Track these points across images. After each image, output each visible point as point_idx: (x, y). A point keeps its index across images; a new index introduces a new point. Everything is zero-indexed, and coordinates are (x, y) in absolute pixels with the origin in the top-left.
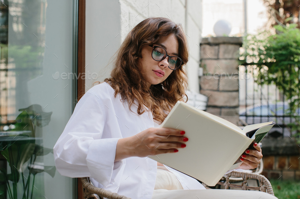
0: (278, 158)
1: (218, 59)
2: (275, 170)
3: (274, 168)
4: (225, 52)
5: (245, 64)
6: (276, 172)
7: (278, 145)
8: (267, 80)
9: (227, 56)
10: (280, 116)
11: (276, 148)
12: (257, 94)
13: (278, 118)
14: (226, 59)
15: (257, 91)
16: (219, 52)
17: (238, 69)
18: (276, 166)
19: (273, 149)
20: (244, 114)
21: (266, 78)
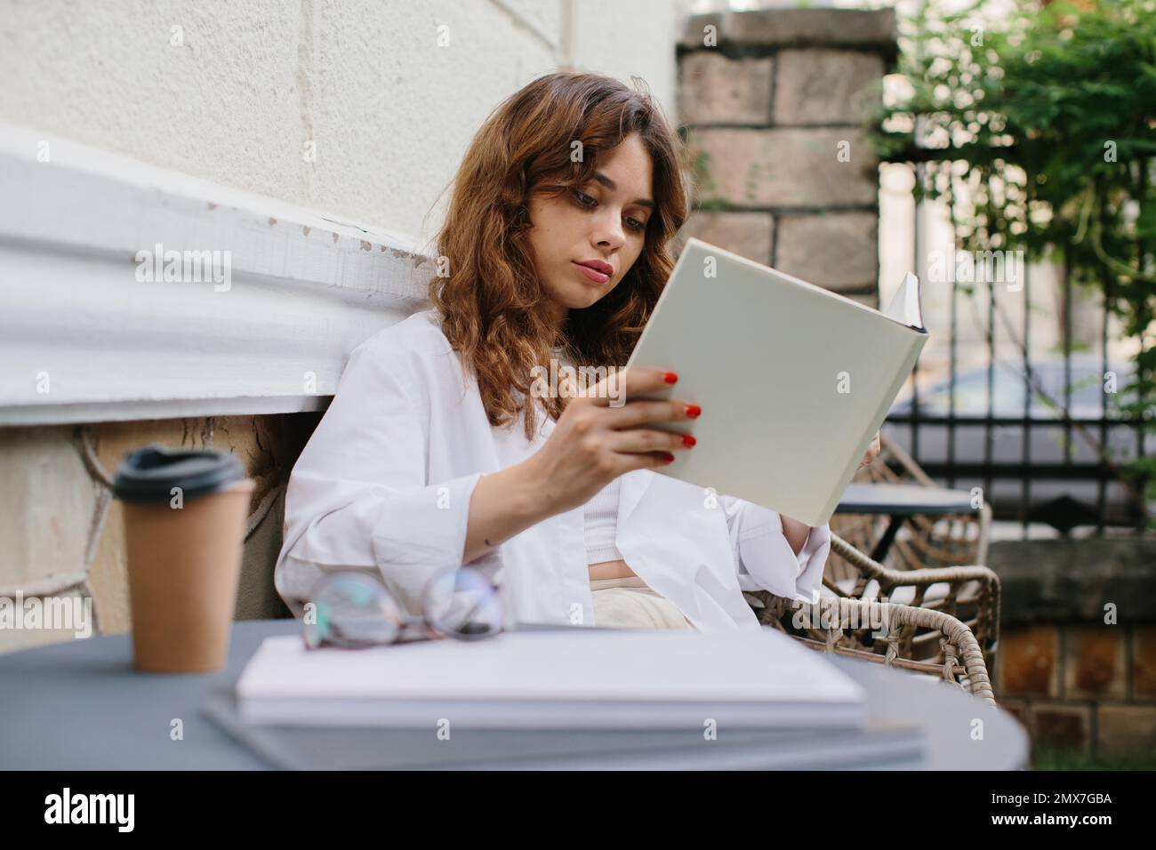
0: (1074, 640)
1: (769, 126)
2: (1060, 700)
3: (1054, 690)
4: (805, 92)
5: (909, 152)
6: (1064, 709)
7: (1077, 574)
8: (1020, 238)
9: (815, 110)
10: (1084, 424)
11: (1066, 585)
12: (971, 311)
13: (1076, 434)
14: (811, 126)
15: (969, 291)
16: (774, 87)
17: (873, 176)
18: (1065, 677)
19: (1048, 593)
20: (907, 411)
21: (1018, 228)
